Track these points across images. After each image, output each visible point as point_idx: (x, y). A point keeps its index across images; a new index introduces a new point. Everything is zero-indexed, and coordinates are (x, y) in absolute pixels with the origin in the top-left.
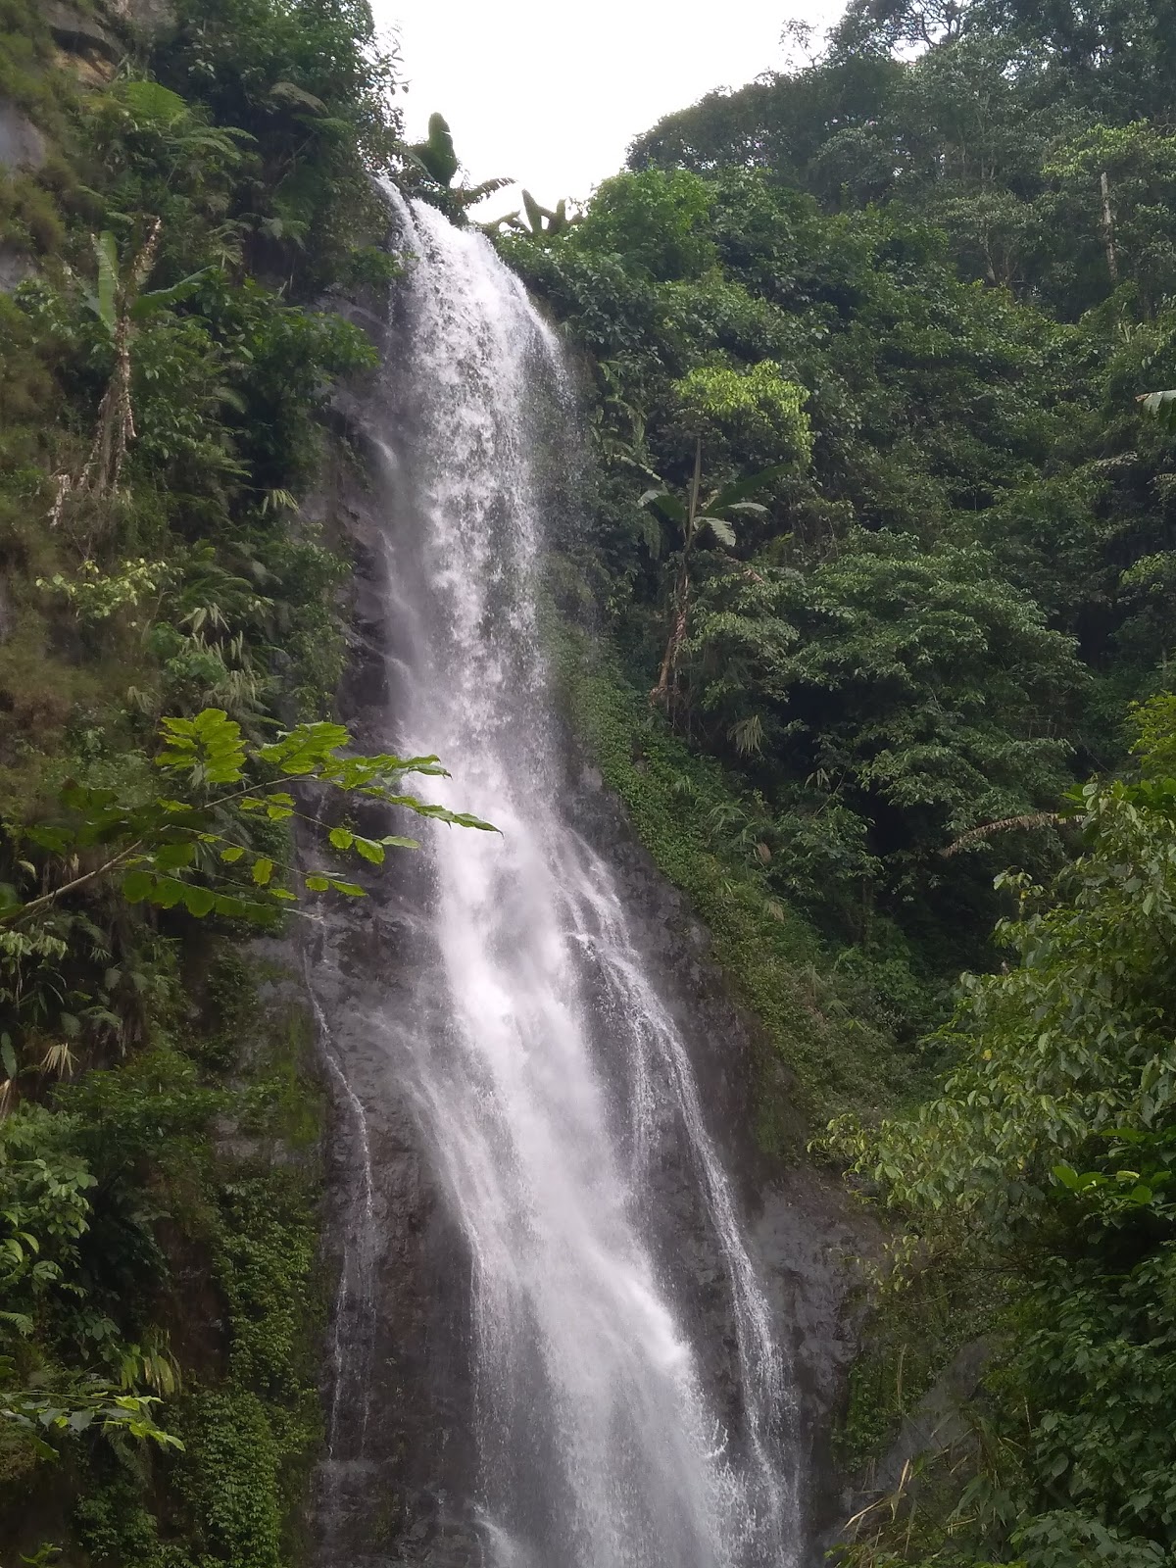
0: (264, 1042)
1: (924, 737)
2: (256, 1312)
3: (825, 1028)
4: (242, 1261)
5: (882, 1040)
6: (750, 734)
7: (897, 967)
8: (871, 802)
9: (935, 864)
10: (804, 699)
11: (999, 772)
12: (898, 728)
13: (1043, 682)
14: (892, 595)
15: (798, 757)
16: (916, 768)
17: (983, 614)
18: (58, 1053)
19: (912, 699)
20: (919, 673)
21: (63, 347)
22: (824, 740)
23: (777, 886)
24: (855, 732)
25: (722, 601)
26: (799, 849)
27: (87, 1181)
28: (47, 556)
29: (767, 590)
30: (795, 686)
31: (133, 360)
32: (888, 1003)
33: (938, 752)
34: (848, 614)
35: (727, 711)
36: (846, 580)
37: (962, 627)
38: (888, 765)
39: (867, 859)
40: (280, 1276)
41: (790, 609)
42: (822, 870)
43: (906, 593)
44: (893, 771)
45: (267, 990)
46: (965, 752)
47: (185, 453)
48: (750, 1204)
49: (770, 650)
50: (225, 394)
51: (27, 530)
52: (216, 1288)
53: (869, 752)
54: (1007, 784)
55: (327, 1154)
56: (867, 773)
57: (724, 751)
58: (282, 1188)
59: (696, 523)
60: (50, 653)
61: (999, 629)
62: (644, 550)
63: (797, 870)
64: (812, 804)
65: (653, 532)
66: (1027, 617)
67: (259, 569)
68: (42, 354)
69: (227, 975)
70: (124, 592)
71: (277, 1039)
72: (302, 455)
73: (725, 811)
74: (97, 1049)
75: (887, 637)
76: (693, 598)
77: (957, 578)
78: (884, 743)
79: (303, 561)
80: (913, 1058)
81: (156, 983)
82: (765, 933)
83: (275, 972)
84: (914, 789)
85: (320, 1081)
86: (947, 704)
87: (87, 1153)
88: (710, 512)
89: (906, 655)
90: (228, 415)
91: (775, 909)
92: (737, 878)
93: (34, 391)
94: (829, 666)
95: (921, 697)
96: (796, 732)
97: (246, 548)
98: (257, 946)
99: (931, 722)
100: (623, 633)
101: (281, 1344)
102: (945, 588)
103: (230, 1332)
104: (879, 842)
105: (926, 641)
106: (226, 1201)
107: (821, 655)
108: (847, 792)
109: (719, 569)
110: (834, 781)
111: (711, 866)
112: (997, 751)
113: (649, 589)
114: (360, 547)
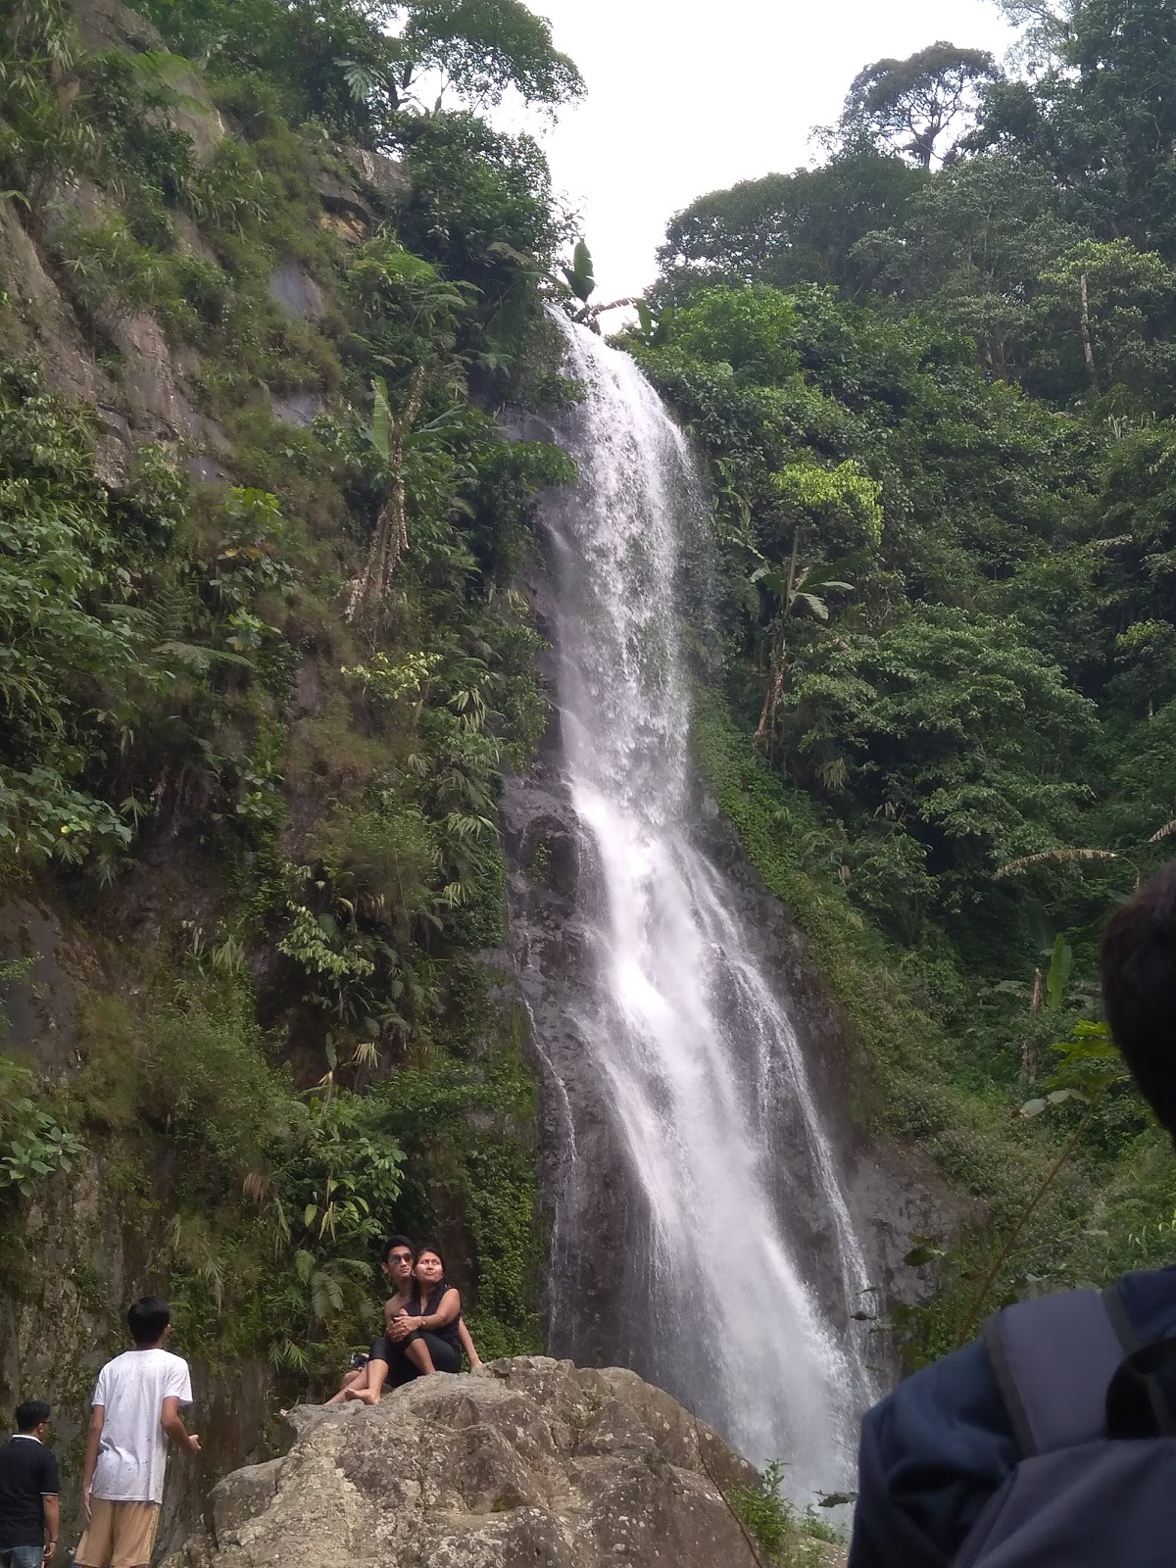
0: (494, 1035)
1: (973, 778)
2: (497, 1253)
3: (895, 1019)
4: (486, 1212)
5: (935, 1027)
6: (836, 772)
7: (945, 966)
8: (929, 832)
9: (982, 884)
10: (880, 746)
11: (1030, 809)
12: (951, 771)
13: (1054, 726)
14: (948, 659)
15: (868, 792)
16: (967, 805)
17: (1022, 679)
18: (367, 1050)
19: (962, 748)
20: (968, 724)
21: (349, 470)
22: (892, 778)
23: (854, 897)
24: (915, 772)
25: (818, 664)
26: (872, 868)
27: (400, 1156)
28: (347, 648)
29: (854, 656)
30: (869, 734)
31: (406, 486)
32: (940, 998)
33: (985, 792)
34: (913, 675)
35: (818, 754)
36: (909, 646)
37: (1006, 689)
38: (941, 802)
39: (927, 879)
40: (512, 1225)
41: (867, 671)
42: (890, 886)
43: (959, 658)
44: (948, 806)
45: (494, 993)
46: (1005, 792)
47: (436, 555)
48: (848, 1166)
49: (855, 706)
50: (459, 503)
51: (333, 628)
52: (467, 1234)
53: (927, 789)
54: (1035, 818)
55: (541, 1124)
56: (928, 807)
57: (812, 785)
58: (512, 1153)
59: (792, 596)
60: (352, 727)
61: (1031, 687)
62: (746, 615)
63: (869, 886)
64: (881, 831)
65: (755, 602)
66: (1052, 676)
67: (487, 648)
68: (336, 479)
69: (466, 979)
70: (410, 680)
71: (505, 1033)
72: (511, 551)
73: (814, 837)
74: (392, 1049)
75: (942, 696)
76: (790, 660)
77: (997, 645)
78: (939, 782)
79: (516, 640)
80: (958, 1042)
81: (426, 993)
82: (847, 939)
83: (502, 977)
84: (965, 823)
85: (534, 1067)
86: (991, 752)
87: (396, 1132)
88: (804, 588)
89: (958, 710)
90: (463, 522)
91: (855, 919)
92: (826, 893)
93: (332, 510)
94: (897, 718)
95: (971, 745)
96: (870, 771)
97: (476, 631)
98: (484, 956)
99: (977, 765)
100: (732, 684)
101: (515, 1279)
102: (991, 655)
103: (478, 1269)
104: (933, 865)
105: (975, 700)
106: (471, 1163)
107: (892, 709)
108: (908, 822)
109: (813, 636)
110: (899, 810)
111: (806, 883)
112: (1030, 792)
113: (750, 647)
114: (540, 617)
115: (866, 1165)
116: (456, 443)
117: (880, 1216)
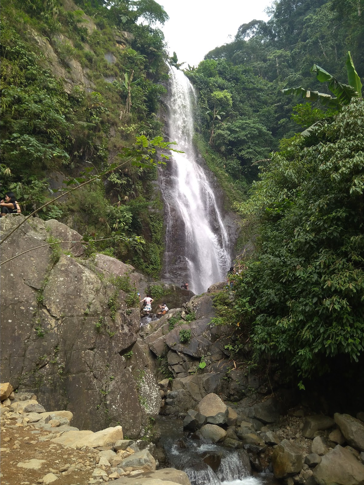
0: (155, 195)
1: (249, 148)
2: (155, 233)
3: (234, 192)
4: (153, 226)
5: (242, 193)
6: (223, 149)
7: (244, 183)
8: (241, 158)
9: (250, 167)
10: (231, 143)
11: (259, 153)
12: (244, 147)
13: (266, 139)
14: (244, 126)
15: (230, 152)
16: (247, 153)
17: (257, 129)
18: (126, 197)
19: (247, 142)
20: (248, 138)
21: (120, 91)
22: (234, 149)
23: (227, 171)
24: (238, 148)
25: (219, 128)
26: (230, 166)
27: (131, 215)
28: (120, 124)
29: (226, 126)
30: (229, 141)
31: (131, 93)
32: (243, 188)
33: (251, 150)
34: (238, 130)
35: (220, 145)
36: (237, 124)
37: (254, 131)
38: (243, 153)
39: (240, 167)
40: (158, 228)
41: (229, 129)
42: (233, 169)
43: (246, 126)
44: (244, 153)
45: (155, 188)
46: (255, 150)
47: (139, 107)
48: (223, 217)
49: (226, 135)
50: (144, 98)
51: (117, 120)
52: (150, 229)
53: (240, 151)
54: (261, 155)
55: (164, 211)
56: (240, 154)
57: (219, 151)
58: (158, 216)
59: (215, 116)
60: (121, 139)
61: (260, 131)
62: (207, 120)
63: (230, 169)
64: (232, 159)
65: (208, 117)
66: (264, 129)
67: (151, 125)
68: (117, 92)
69: (149, 186)
70: (131, 129)
71: (156, 195)
72: (156, 107)
73: (219, 160)
74: (131, 197)
75: (243, 133)
76: (215, 128)
77: (254, 123)
78: (243, 149)
79: (157, 124)
80: (247, 196)
81: (139, 187)
82: (225, 178)
83: (156, 185)
84: (247, 156)
85: (163, 201)
86: (252, 143)
87: (131, 211)
88: (217, 114)
89: (246, 136)
90: (145, 101)
91: (227, 174)
92: (221, 170)
93: (117, 98)
94: (235, 138)
95: (248, 142)
96: (230, 148)
97: (149, 122)
98: (153, 182)
99: (250, 146)
100: (204, 134)
101: (159, 237)
102: (252, 125)
103: (152, 235)
104: (242, 164)
105: (249, 133)
106: (150, 218)
107: (234, 136)
108: (237, 157)
109: (218, 123)
110: (235, 155)
111: (217, 169)
112: (259, 150)
113: (208, 127)
114: (165, 121)
115: (227, 217)
116: (144, 87)
117: (229, 225)
